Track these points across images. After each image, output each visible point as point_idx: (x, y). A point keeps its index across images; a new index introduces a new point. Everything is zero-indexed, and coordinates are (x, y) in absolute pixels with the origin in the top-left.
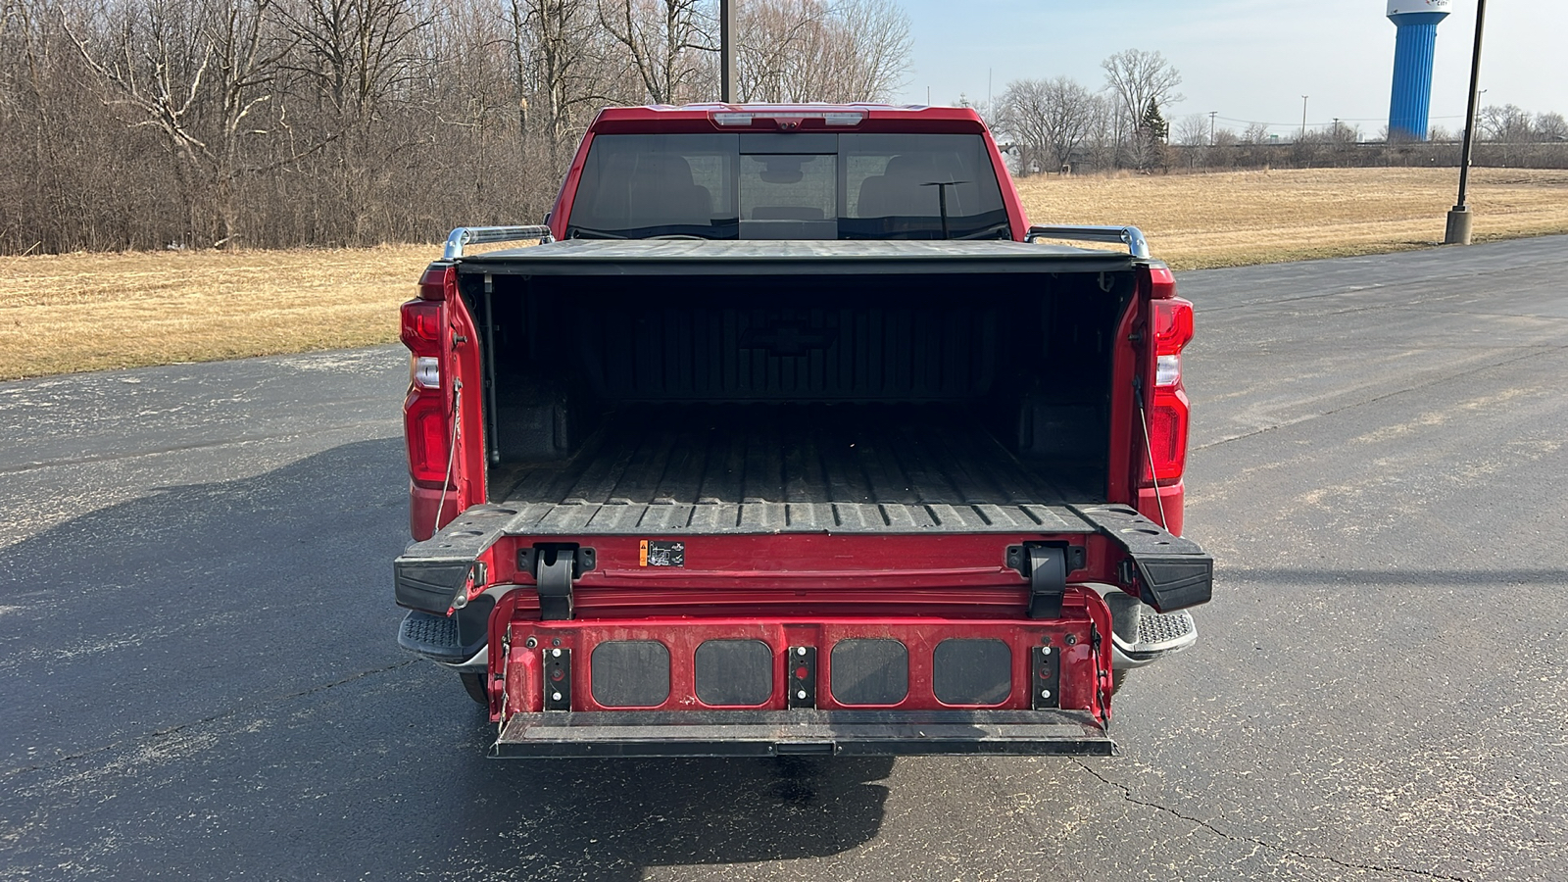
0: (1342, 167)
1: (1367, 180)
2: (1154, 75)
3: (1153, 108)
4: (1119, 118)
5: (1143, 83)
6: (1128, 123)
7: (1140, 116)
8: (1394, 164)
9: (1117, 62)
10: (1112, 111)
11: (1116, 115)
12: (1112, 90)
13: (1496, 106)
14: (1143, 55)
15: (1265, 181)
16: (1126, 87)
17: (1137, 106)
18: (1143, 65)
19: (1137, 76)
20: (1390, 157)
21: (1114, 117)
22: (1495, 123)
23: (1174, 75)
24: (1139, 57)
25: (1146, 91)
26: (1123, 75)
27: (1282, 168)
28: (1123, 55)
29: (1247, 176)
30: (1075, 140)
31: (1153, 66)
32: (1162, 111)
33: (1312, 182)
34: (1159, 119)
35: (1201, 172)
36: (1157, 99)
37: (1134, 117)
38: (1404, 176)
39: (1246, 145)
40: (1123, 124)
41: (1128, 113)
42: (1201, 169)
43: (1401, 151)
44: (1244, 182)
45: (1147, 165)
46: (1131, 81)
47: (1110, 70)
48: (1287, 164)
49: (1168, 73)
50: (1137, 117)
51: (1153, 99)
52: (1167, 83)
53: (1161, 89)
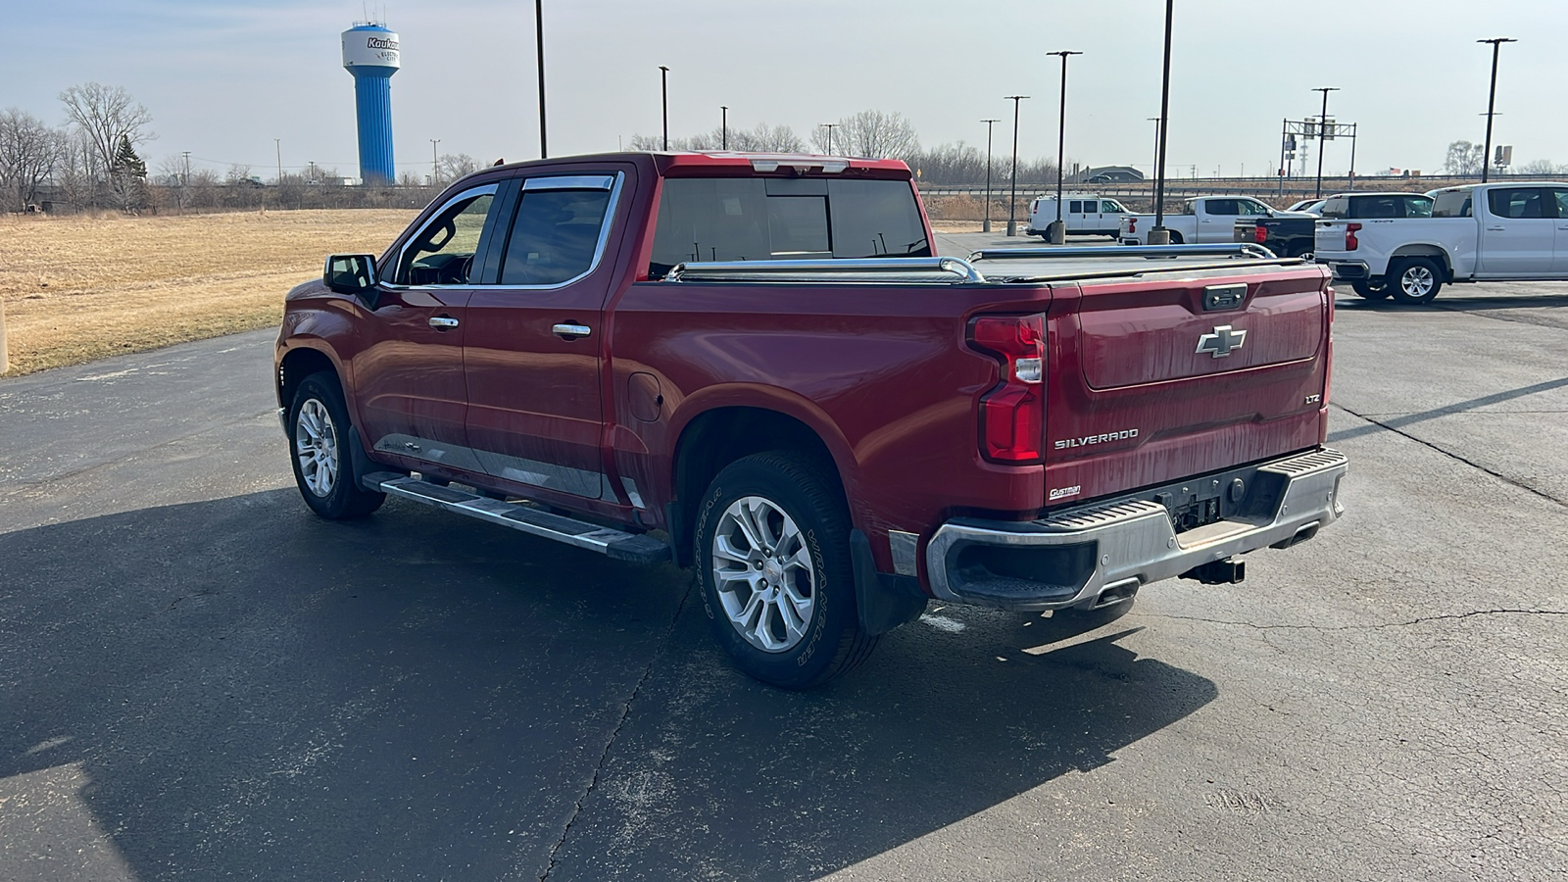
0: (331, 208)
1: (361, 220)
2: (122, 111)
3: (127, 146)
4: (88, 155)
5: (109, 119)
6: (99, 161)
7: (111, 154)
8: (379, 206)
9: (76, 95)
10: (80, 147)
11: (85, 151)
12: (75, 125)
13: (451, 155)
14: (105, 89)
15: (265, 222)
16: (90, 122)
17: (106, 143)
18: (107, 100)
19: (101, 111)
20: (375, 199)
21: (83, 154)
22: (453, 169)
23: (143, 112)
24: (102, 92)
25: (114, 128)
26: (87, 110)
27: (275, 209)
28: (83, 89)
29: (246, 217)
30: (39, 177)
31: (118, 101)
32: (137, 149)
33: (311, 222)
34: (135, 158)
35: (193, 213)
36: (129, 138)
37: (105, 156)
38: (394, 217)
39: (233, 185)
40: (94, 162)
41: (97, 151)
42: (194, 210)
43: (383, 194)
44: (245, 223)
45: (132, 205)
46: (97, 116)
47: (69, 103)
48: (278, 205)
49: (136, 109)
50: (108, 154)
51: (125, 136)
52: (136, 120)
53: (132, 126)
